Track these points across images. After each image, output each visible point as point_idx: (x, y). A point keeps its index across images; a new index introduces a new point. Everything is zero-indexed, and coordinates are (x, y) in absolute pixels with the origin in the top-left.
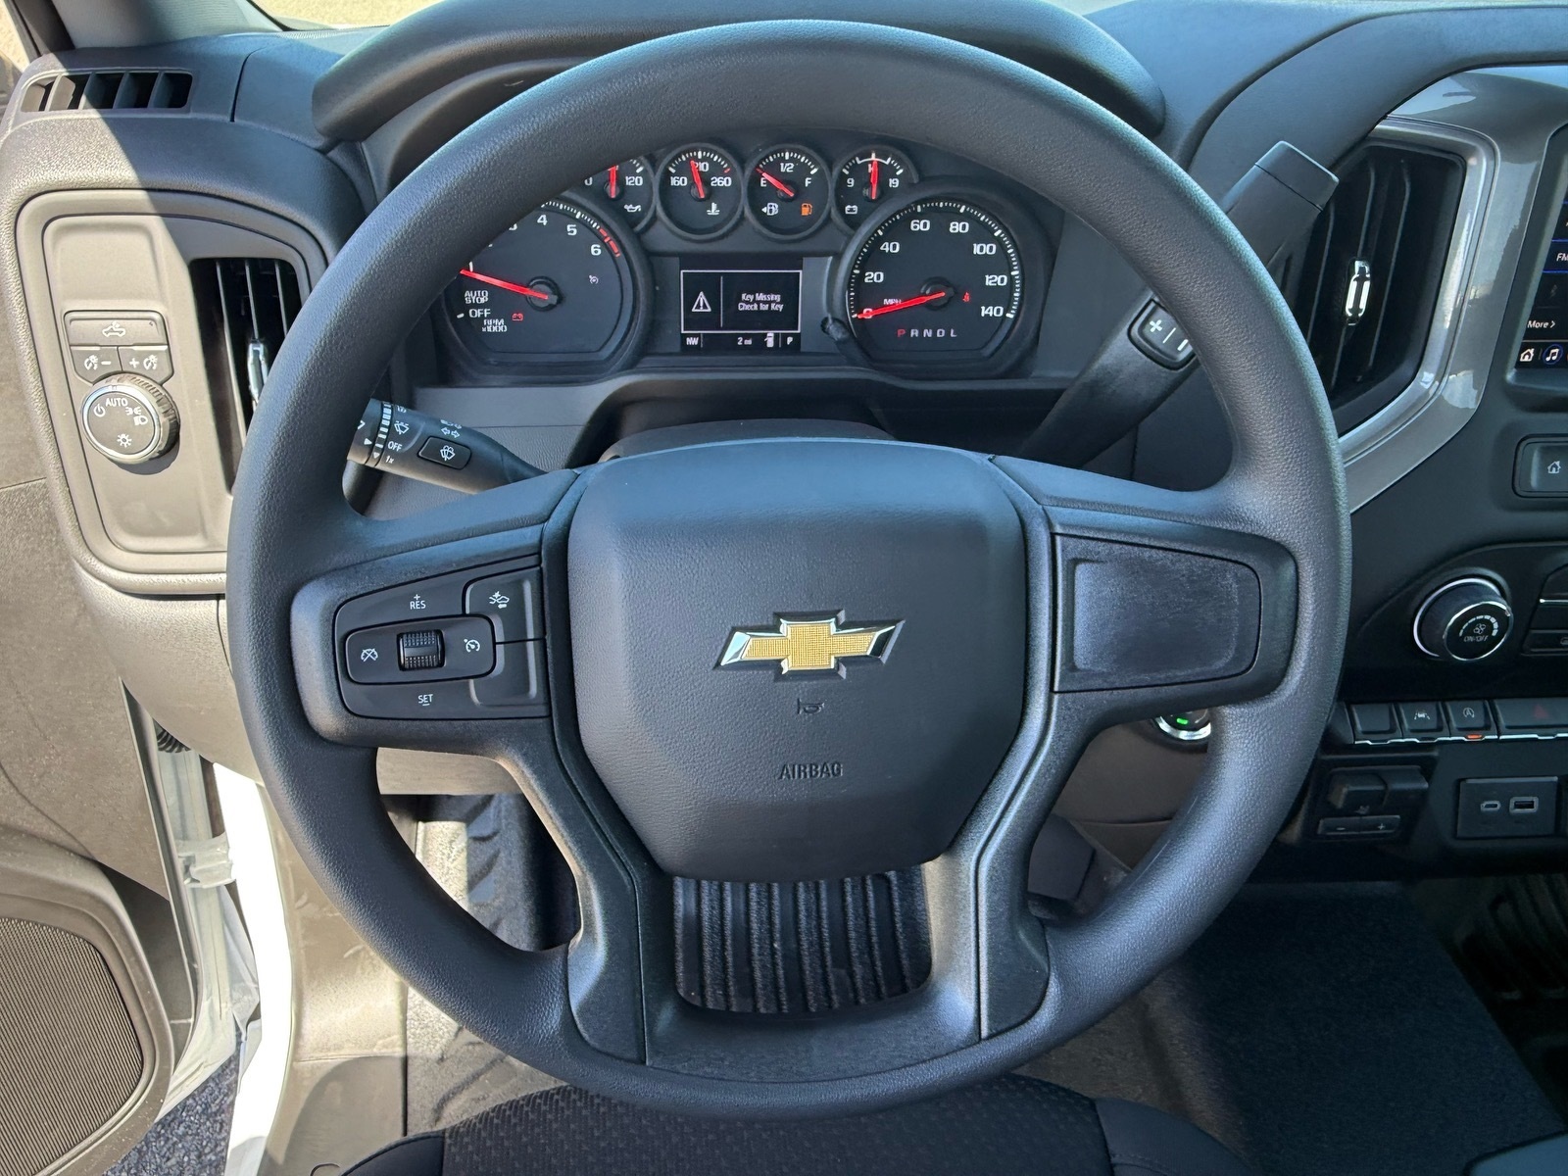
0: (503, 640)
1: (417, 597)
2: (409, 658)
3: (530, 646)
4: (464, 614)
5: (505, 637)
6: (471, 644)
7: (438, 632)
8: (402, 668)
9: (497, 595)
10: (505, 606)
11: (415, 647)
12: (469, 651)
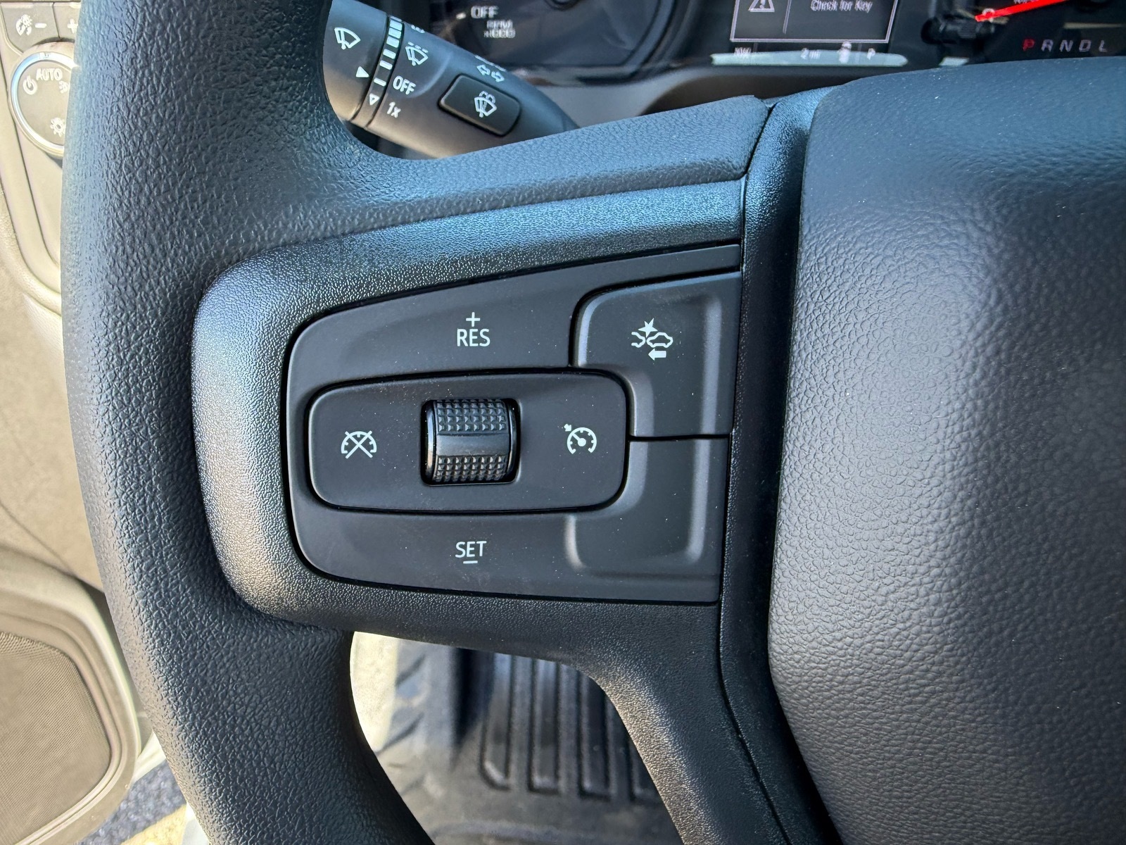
0: (649, 432)
1: (473, 319)
2: (445, 458)
3: (703, 449)
4: (571, 369)
5: (656, 427)
6: (579, 437)
7: (510, 404)
8: (427, 479)
9: (649, 328)
10: (663, 354)
11: (461, 434)
12: (573, 451)
